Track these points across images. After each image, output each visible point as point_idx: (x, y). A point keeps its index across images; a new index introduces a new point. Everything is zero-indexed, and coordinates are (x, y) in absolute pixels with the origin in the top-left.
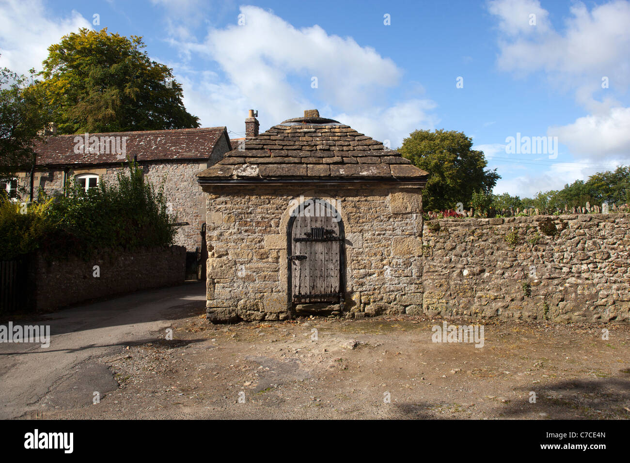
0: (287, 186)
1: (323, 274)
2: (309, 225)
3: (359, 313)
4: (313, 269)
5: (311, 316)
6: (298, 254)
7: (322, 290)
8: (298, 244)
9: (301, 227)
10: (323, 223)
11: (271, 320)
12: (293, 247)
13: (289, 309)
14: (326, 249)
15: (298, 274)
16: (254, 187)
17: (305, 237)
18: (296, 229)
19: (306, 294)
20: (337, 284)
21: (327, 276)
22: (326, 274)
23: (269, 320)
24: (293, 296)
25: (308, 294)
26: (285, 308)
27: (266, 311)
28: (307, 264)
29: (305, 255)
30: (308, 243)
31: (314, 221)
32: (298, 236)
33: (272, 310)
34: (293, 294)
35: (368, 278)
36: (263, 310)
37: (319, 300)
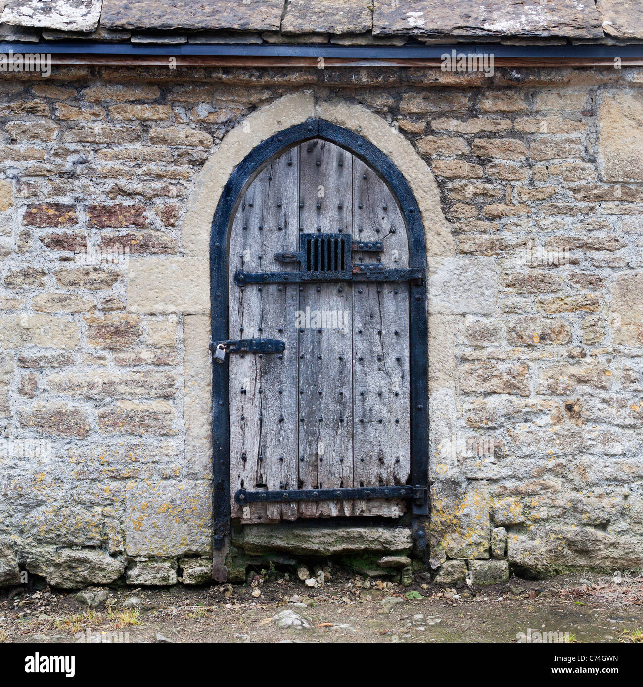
0: (209, 70)
1: (347, 413)
2: (293, 223)
3: (487, 565)
4: (309, 390)
5: (303, 574)
6: (251, 332)
7: (347, 472)
8: (252, 295)
9: (261, 229)
10: (347, 215)
11: (153, 587)
12: (233, 306)
13: (217, 544)
14: (357, 318)
15: (251, 412)
16: (83, 72)
17: (275, 269)
18: (245, 237)
19: (284, 486)
20: (403, 453)
21: (362, 421)
22: (358, 411)
23: (144, 587)
24: (233, 494)
25: (293, 486)
26: (203, 540)
27: (131, 551)
28: (286, 371)
29: (278, 337)
30: (291, 292)
31: (314, 207)
32: (252, 266)
33: (155, 546)
34: (235, 487)
35: (522, 428)
36: (121, 548)
37: (334, 513)
